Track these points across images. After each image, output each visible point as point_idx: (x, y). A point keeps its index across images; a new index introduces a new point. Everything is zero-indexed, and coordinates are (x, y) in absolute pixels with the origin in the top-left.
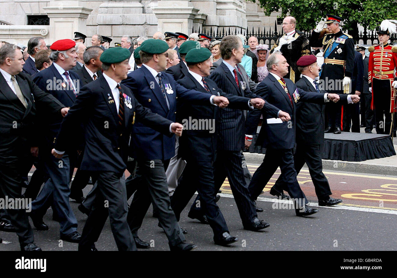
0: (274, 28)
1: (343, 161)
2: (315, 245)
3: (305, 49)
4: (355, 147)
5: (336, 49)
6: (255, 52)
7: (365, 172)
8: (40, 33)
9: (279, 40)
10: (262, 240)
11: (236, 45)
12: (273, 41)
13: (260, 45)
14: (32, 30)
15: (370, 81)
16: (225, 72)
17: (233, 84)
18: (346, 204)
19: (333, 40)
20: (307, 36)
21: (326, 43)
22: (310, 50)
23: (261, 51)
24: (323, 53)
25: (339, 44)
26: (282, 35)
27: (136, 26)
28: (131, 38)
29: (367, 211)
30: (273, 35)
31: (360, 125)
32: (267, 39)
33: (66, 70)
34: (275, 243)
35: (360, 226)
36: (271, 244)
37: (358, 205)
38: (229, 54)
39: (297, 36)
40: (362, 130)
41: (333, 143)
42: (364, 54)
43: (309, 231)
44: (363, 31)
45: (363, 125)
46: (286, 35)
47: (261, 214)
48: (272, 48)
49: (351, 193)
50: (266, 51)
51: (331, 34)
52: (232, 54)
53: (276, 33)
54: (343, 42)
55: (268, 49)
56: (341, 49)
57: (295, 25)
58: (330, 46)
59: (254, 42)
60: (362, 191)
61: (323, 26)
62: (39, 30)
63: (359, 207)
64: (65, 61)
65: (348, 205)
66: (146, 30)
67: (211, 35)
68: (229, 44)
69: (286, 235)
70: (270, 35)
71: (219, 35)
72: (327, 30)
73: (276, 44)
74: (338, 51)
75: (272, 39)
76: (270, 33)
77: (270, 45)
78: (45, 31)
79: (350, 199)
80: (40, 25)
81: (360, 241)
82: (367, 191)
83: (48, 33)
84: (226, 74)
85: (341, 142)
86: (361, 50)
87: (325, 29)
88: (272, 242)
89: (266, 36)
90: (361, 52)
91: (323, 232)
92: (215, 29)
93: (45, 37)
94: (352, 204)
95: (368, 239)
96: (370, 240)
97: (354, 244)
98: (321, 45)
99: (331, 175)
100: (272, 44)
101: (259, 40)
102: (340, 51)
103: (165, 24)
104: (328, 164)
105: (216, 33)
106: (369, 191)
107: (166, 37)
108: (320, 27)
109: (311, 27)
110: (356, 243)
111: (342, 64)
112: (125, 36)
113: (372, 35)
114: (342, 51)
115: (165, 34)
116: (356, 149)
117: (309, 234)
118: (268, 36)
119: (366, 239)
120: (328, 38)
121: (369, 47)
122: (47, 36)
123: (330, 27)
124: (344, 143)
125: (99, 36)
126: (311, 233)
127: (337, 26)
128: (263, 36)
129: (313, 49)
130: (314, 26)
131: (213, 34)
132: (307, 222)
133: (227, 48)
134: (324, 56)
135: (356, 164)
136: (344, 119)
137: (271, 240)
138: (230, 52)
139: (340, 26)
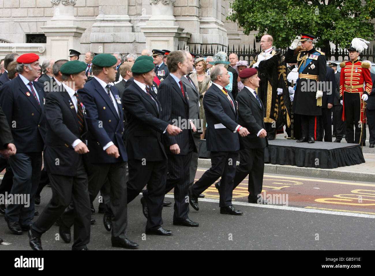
0: (252, 46)
1: (316, 168)
2: (291, 246)
3: (281, 65)
4: (327, 155)
5: (310, 65)
6: (235, 68)
7: (337, 179)
8: (38, 50)
9: (257, 56)
10: (242, 241)
11: (181, 59)
12: (252, 58)
13: (240, 61)
14: (30, 48)
15: (341, 94)
16: (172, 84)
17: (179, 94)
18: (319, 208)
19: (307, 57)
20: (284, 53)
21: (301, 60)
22: (286, 66)
23: (241, 67)
24: (298, 68)
25: (312, 60)
26: (260, 52)
27: (126, 44)
28: (121, 55)
29: (339, 215)
30: (252, 52)
31: (332, 134)
32: (247, 56)
33: (30, 81)
34: (254, 244)
35: (332, 228)
36: (251, 245)
37: (331, 208)
38: (175, 67)
39: (274, 53)
40: (334, 139)
41: (308, 151)
42: (336, 69)
43: (285, 233)
44: (335, 48)
45: (334, 135)
46: (264, 52)
47: (242, 217)
48: (251, 64)
49: (324, 198)
50: (245, 67)
51: (304, 51)
52: (178, 67)
53: (255, 50)
54: (316, 59)
55: (247, 65)
56: (314, 65)
57: (272, 43)
58: (304, 62)
59: (233, 58)
60: (334, 196)
61: (297, 43)
62: (37, 48)
63: (332, 211)
64: (29, 73)
65: (321, 209)
66: (135, 48)
67: (195, 52)
68: (175, 58)
69: (264, 236)
70: (249, 52)
71: (202, 52)
72: (301, 47)
73: (255, 60)
74: (311, 66)
75: (251, 56)
76: (249, 50)
77: (249, 61)
78: (42, 49)
79: (323, 203)
80: (38, 43)
81: (332, 242)
82: (338, 196)
83: (46, 50)
84: (173, 85)
85: (315, 151)
86: (333, 66)
87: (299, 46)
88: (251, 243)
89: (245, 53)
90: (333, 68)
91: (298, 233)
92: (199, 47)
93: (43, 54)
94: (325, 208)
95: (339, 241)
96: (341, 241)
97: (327, 245)
98: (296, 61)
99: (305, 181)
100: (251, 61)
101: (239, 56)
102: (313, 66)
103: (152, 42)
104: (303, 171)
105: (199, 50)
106: (340, 196)
107: (153, 54)
108: (294, 45)
109: (287, 45)
110: (329, 244)
111: (315, 79)
112: (115, 53)
113: (343, 52)
114: (315, 67)
115: (152, 51)
116: (329, 157)
117: (285, 235)
118: (248, 53)
119: (338, 240)
120: (302, 55)
121: (340, 63)
122: (44, 53)
123: (304, 44)
124: (318, 152)
125: (92, 53)
126: (287, 235)
127: (310, 44)
128: (243, 53)
129: (289, 65)
130: (289, 44)
131: (196, 51)
132: (283, 225)
133: (173, 62)
134: (298, 71)
135: (328, 171)
136: (317, 130)
137: (250, 242)
138: (176, 66)
139: (313, 43)
